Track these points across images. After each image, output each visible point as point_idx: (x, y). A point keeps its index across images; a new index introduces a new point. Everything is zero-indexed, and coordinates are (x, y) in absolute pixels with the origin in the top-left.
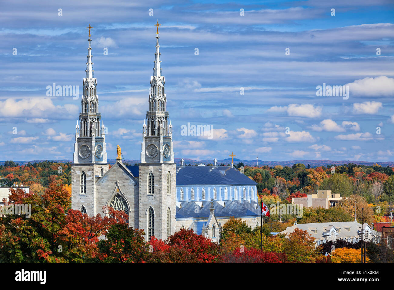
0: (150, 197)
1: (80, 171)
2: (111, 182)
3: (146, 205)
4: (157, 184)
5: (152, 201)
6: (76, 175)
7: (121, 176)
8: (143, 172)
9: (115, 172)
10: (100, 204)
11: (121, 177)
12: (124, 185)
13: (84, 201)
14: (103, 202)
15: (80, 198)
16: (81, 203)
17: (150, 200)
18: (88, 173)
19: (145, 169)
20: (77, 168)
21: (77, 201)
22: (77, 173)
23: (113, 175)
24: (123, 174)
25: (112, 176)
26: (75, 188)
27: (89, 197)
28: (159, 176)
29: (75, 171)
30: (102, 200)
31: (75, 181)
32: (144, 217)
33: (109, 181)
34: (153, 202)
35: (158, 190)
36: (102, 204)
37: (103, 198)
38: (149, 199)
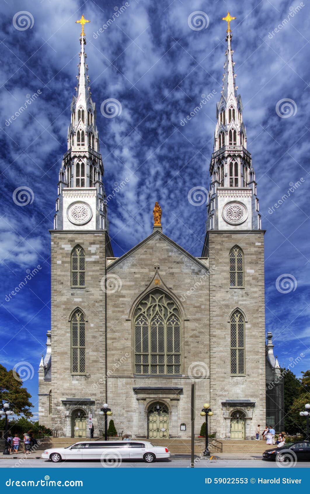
0: (235, 292)
1: (71, 244)
2: (142, 268)
3: (227, 306)
4: (251, 269)
5: (241, 298)
6: (61, 251)
7: (164, 256)
8: (219, 247)
9: (151, 250)
10: (116, 307)
11: (165, 259)
12: (172, 274)
13: (80, 300)
14: (124, 302)
15: (72, 294)
16: (73, 302)
17: (235, 298)
18: (89, 249)
19: (223, 241)
20: (64, 239)
21: (64, 299)
22: (63, 249)
23: (146, 254)
24: (168, 254)
25: (144, 257)
26: (59, 276)
27: (93, 292)
28: (256, 255)
29: (60, 244)
30: (121, 299)
31: (59, 262)
32: (222, 329)
33: (137, 265)
34: (242, 301)
35: (253, 279)
36: (121, 306)
37: (123, 296)
38: (233, 296)
